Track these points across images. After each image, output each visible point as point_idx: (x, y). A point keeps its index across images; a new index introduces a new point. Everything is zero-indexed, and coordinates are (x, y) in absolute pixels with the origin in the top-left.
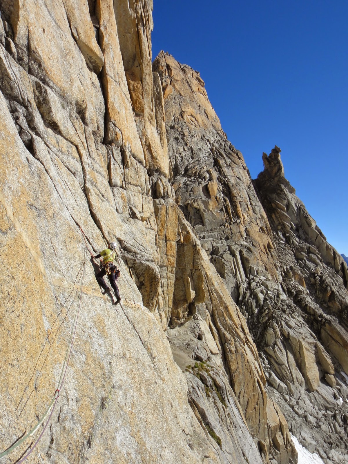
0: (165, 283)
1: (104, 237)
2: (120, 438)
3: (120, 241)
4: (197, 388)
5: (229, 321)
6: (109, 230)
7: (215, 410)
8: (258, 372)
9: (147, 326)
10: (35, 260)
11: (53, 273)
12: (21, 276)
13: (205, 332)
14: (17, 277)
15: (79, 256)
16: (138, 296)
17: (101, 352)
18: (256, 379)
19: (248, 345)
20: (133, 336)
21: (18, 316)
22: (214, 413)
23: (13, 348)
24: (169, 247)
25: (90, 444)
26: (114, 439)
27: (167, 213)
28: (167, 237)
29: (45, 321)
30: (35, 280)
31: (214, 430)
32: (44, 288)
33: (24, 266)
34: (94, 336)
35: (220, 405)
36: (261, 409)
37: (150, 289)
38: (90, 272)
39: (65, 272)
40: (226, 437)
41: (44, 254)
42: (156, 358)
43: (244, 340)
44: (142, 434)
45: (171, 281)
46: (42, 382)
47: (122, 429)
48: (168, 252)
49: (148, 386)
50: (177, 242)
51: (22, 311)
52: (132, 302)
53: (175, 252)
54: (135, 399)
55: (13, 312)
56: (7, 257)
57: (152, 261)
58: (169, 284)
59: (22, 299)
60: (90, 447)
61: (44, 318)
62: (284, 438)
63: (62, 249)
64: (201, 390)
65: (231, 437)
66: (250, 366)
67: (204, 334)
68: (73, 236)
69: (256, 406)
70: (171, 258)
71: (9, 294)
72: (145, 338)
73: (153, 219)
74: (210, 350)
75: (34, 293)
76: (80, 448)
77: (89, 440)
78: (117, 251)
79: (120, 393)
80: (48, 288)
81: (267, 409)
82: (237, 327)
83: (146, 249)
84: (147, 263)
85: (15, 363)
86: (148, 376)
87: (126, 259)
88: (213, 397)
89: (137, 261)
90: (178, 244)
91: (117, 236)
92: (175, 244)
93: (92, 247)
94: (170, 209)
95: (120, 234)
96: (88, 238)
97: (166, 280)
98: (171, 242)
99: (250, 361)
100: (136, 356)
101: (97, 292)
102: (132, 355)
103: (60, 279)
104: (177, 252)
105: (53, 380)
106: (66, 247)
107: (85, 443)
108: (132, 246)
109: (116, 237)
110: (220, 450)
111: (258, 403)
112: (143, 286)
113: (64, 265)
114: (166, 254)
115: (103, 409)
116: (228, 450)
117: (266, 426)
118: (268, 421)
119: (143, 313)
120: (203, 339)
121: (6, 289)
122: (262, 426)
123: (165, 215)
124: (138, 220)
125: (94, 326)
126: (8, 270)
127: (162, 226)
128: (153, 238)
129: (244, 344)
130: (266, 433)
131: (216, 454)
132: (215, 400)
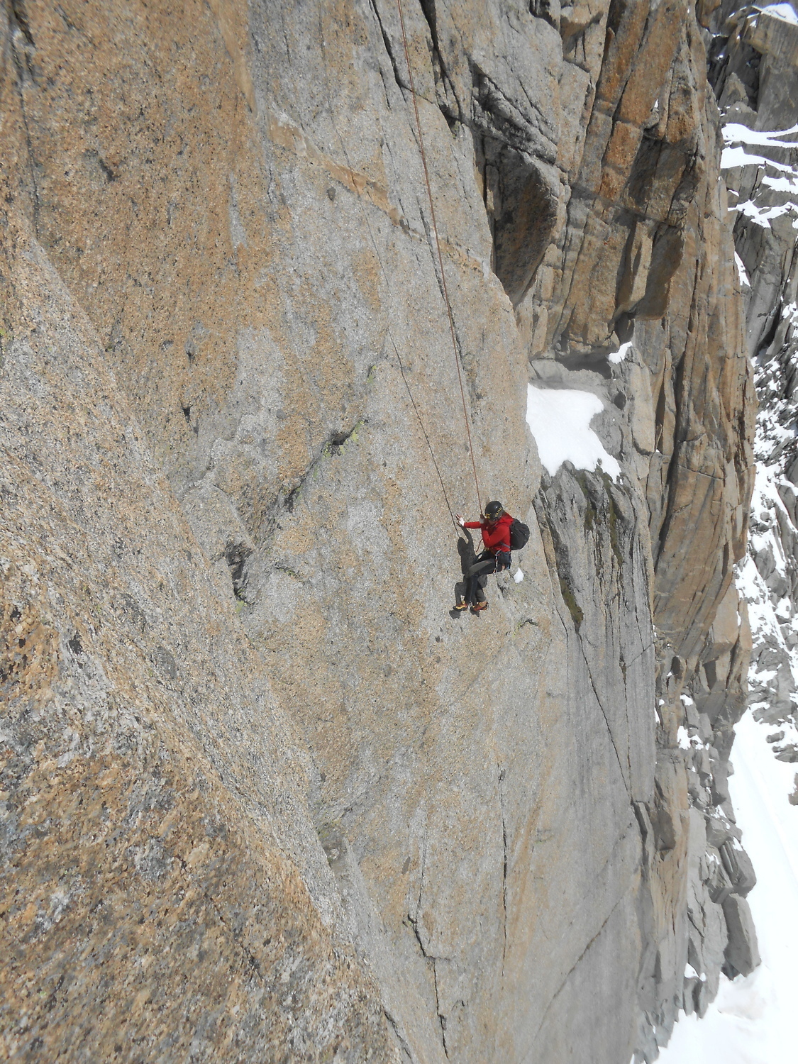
0: (576, 241)
1: (435, 49)
2: (357, 518)
3: (478, 77)
4: (567, 503)
5: (715, 394)
6: (454, 32)
7: (593, 560)
8: (734, 528)
9: (484, 320)
10: (227, 53)
11: (276, 107)
12: (181, 80)
13: (637, 395)
14: (169, 77)
15: (351, 83)
16: (482, 239)
17: (357, 337)
18: (723, 542)
19: (737, 463)
20: (443, 331)
21: (162, 179)
22: (590, 562)
23: (143, 245)
24: (617, 138)
25: (291, 505)
26: (343, 515)
27: (646, 27)
28: (623, 110)
29: (234, 222)
30: (220, 107)
31: (576, 594)
32: (243, 138)
33: (194, 56)
34: (346, 296)
35: (609, 552)
36: (706, 602)
37: (525, 237)
38: (370, 137)
39: (306, 118)
40: (595, 615)
41: (257, 44)
42: (485, 398)
43: (734, 449)
44: (404, 529)
45: (593, 239)
46: (207, 349)
47: (365, 504)
48: (610, 153)
49: (446, 446)
50: (646, 130)
51: (175, 171)
52: (462, 250)
53: (630, 159)
54: (409, 461)
55: (148, 161)
56: (146, 11)
57: (551, 161)
58: (586, 245)
59: (179, 141)
60: (290, 510)
61: (234, 215)
62: (731, 671)
63: (309, 48)
64: (576, 509)
65: (609, 618)
66: (721, 511)
67: (633, 399)
68: (347, 16)
69: (699, 594)
70: (611, 172)
71: (142, 114)
72: (470, 344)
73: (596, 38)
74: (633, 439)
75: (215, 140)
76: (267, 502)
77: (290, 498)
78: (462, 104)
79: (379, 438)
80: (254, 142)
81: (720, 606)
82: (728, 415)
83: (546, 123)
84: (538, 164)
85: (144, 279)
86: (453, 427)
87: (484, 136)
88: (599, 534)
89: (509, 148)
90: (645, 139)
91: (474, 58)
92: (636, 136)
93: (395, 70)
94: (659, 16)
95: (483, 53)
96: (390, 39)
97: (581, 233)
98: (629, 126)
99: (726, 499)
100: (435, 377)
101: (379, 195)
102: (428, 371)
103: (288, 128)
104: (637, 161)
105: (232, 357)
106: (322, 46)
107: (282, 498)
108: (509, 100)
109: (469, 60)
110: (574, 631)
111: (707, 589)
112: (509, 225)
113: (306, 95)
114: (604, 161)
115: (332, 453)
116: (590, 638)
117: (703, 638)
118: (710, 630)
119: (484, 285)
120: (626, 408)
121: (136, 96)
122: (693, 633)
123: (640, 32)
124: (549, 27)
125: (351, 275)
126: (146, 49)
127: (620, 71)
128: (577, 98)
129: (728, 460)
130: (698, 648)
131: (563, 634)
132: (601, 539)
